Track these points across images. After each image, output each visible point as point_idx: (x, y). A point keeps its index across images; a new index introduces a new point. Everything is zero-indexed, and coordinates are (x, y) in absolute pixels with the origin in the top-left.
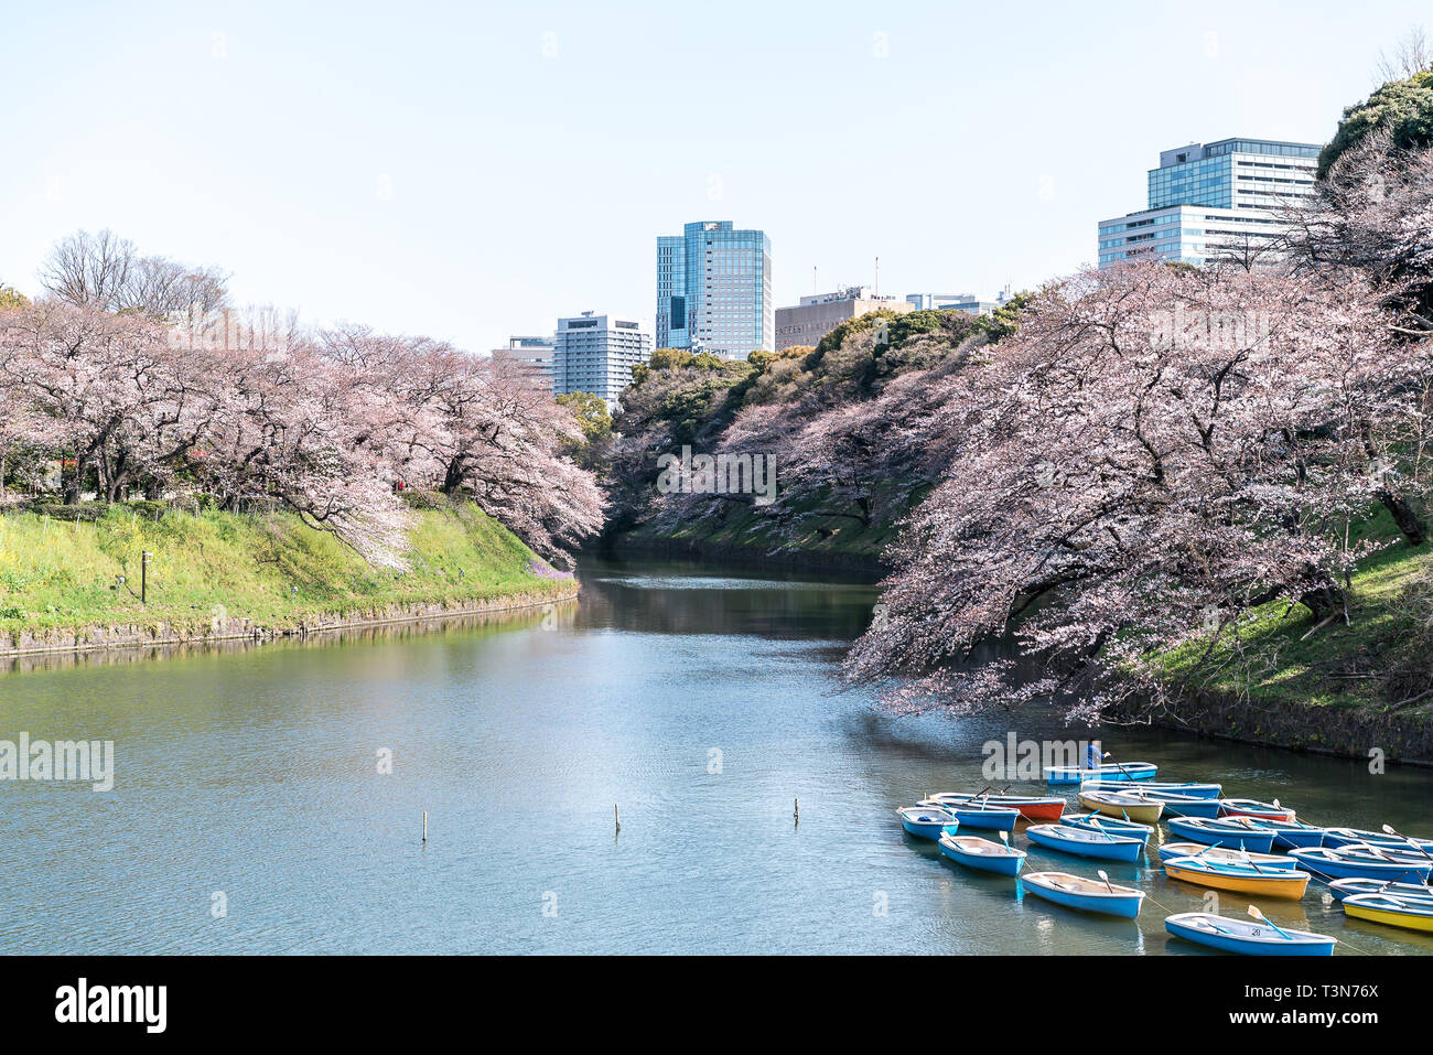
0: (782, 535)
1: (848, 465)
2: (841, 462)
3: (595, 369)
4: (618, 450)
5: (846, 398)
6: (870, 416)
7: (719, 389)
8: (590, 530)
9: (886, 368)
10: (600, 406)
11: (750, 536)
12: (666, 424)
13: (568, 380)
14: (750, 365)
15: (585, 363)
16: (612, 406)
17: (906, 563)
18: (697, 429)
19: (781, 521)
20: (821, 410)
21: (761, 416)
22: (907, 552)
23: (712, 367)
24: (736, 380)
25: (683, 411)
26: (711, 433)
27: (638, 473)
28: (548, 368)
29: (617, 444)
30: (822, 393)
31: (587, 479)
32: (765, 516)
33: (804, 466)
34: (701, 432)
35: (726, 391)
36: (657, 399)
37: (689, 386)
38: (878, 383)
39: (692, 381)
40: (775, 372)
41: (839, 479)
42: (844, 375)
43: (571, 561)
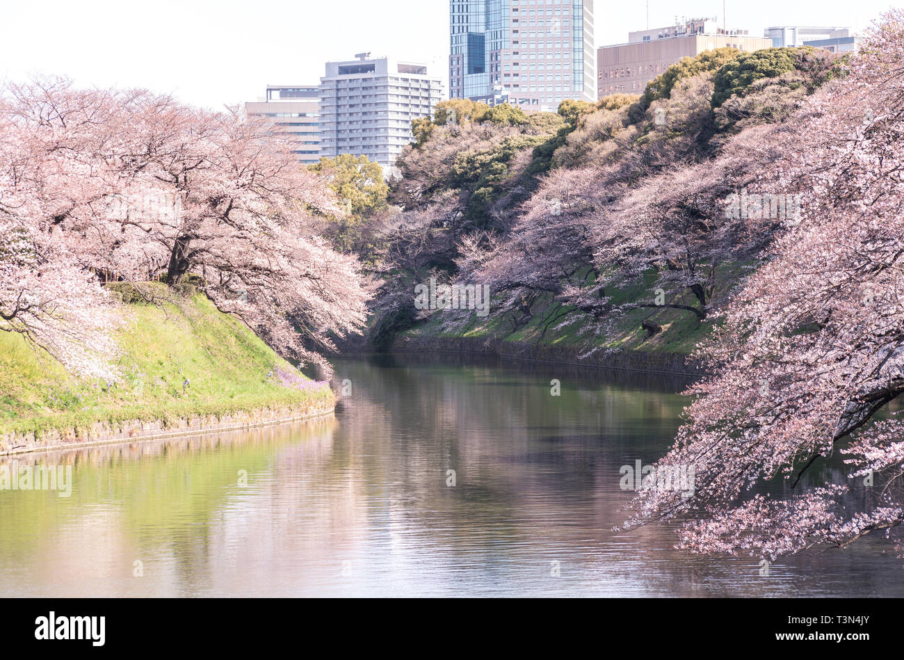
0: (598, 332)
1: (680, 244)
2: (670, 239)
3: (373, 126)
4: (395, 227)
5: (677, 159)
6: (706, 182)
7: (521, 148)
8: (350, 328)
9: (726, 121)
10: (373, 172)
11: (558, 334)
12: (456, 194)
13: (338, 140)
14: (561, 119)
15: (360, 117)
16: (388, 171)
17: (721, 365)
18: (494, 199)
19: (597, 315)
20: (645, 175)
21: (573, 182)
22: (722, 352)
23: (512, 122)
24: (542, 137)
25: (476, 177)
26: (511, 205)
27: (421, 256)
28: (313, 124)
29: (393, 221)
30: (647, 152)
31: (347, 265)
32: (575, 309)
33: (625, 246)
34: (499, 203)
35: (530, 151)
36: (445, 162)
37: (484, 146)
38: (716, 139)
39: (487, 139)
40: (589, 127)
41: (668, 261)
42: (675, 130)
43: (326, 368)
